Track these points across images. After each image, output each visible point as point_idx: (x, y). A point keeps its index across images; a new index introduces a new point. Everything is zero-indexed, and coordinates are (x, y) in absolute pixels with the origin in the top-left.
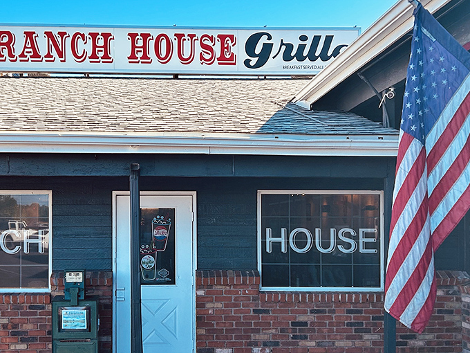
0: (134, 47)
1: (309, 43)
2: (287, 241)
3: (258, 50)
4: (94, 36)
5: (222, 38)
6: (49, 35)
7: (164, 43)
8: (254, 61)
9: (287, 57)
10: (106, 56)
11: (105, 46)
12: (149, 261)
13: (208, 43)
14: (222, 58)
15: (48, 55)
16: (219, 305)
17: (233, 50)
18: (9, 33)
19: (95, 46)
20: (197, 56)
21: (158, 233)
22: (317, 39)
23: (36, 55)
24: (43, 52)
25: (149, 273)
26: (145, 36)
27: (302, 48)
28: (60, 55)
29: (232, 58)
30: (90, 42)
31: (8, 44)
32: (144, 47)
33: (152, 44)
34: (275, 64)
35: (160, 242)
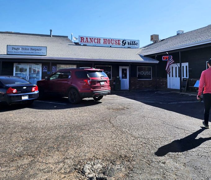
0: (104, 41)
1: (132, 42)
2: (140, 73)
3: (124, 43)
4: (98, 39)
5: (118, 40)
6: (90, 38)
7: (109, 41)
8: (123, 45)
9: (128, 44)
10: (100, 43)
11: (99, 41)
12: (124, 76)
13: (116, 41)
14: (118, 44)
15: (90, 42)
16: (133, 81)
17: (120, 42)
18: (83, 38)
19: (98, 41)
20: (114, 43)
21: (125, 72)
22: (133, 42)
23: (88, 42)
24: (89, 41)
25: (124, 77)
26: (106, 39)
27: (131, 43)
28: (92, 42)
29: (120, 44)
30: (97, 40)
31: (83, 40)
32: (106, 41)
33: (107, 41)
34: (127, 45)
35: (125, 73)
